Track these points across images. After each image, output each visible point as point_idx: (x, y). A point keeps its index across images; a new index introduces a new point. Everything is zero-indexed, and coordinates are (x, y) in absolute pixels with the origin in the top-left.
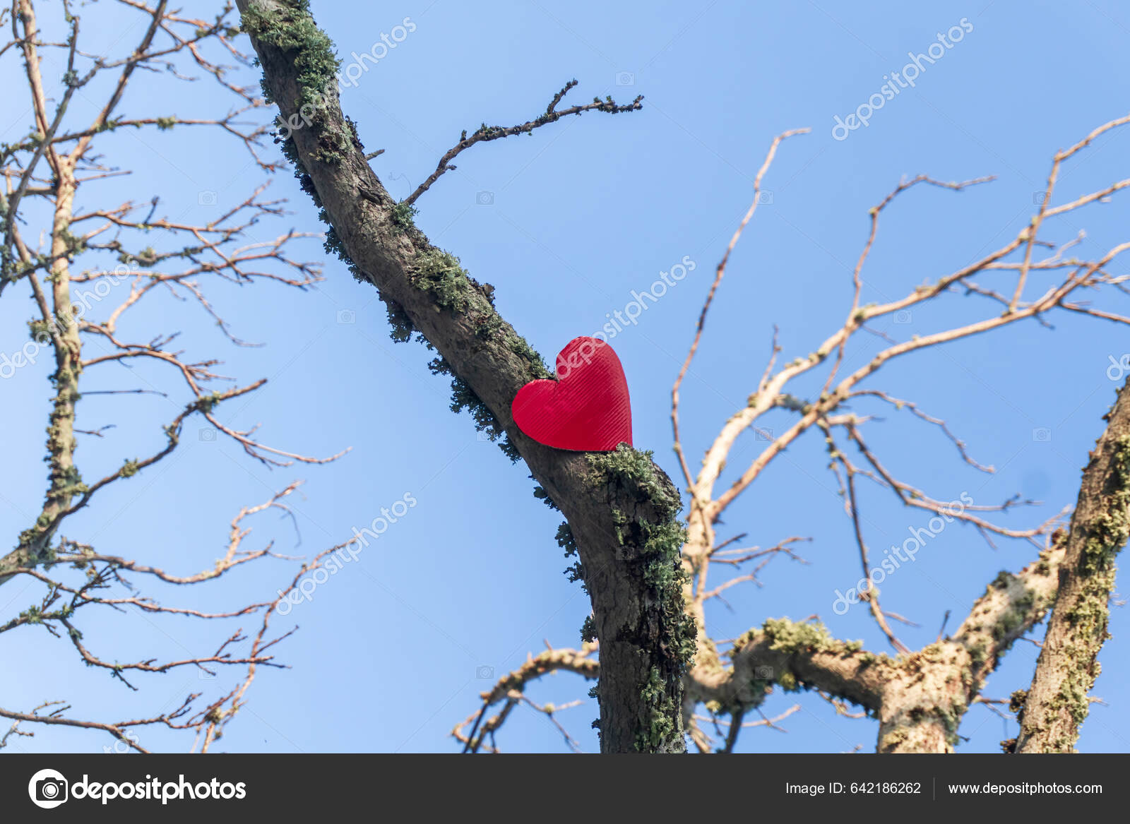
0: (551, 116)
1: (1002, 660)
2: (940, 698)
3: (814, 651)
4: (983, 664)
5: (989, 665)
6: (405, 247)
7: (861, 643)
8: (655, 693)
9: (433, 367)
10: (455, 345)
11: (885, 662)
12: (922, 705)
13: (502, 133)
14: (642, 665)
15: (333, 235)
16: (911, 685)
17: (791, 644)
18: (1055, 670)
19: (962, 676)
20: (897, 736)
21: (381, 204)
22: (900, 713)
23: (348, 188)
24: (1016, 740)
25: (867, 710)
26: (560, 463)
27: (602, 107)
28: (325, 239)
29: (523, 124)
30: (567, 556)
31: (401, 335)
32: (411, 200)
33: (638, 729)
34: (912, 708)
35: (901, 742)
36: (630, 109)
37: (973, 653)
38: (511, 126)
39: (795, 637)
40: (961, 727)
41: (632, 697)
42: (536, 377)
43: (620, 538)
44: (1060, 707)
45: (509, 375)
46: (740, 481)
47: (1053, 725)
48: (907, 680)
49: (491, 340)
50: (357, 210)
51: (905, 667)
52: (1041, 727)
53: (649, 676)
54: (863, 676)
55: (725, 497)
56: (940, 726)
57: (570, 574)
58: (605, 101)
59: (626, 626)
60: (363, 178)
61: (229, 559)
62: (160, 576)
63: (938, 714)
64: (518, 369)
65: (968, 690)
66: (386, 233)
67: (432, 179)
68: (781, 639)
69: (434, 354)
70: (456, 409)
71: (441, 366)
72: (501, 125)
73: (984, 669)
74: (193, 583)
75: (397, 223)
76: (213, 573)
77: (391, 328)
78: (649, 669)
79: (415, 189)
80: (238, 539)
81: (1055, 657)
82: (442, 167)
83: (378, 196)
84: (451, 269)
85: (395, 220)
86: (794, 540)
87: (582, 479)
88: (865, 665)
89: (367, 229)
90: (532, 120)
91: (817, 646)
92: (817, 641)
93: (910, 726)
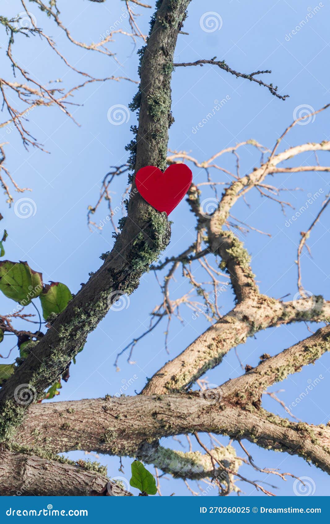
0: (250, 77)
1: (292, 324)
2: (258, 320)
3: (239, 264)
4: (284, 320)
5: (286, 322)
6: (159, 80)
7: (255, 276)
8: (105, 296)
9: (132, 128)
10: (143, 130)
11: (255, 290)
12: (250, 317)
13: (227, 69)
14: (109, 284)
15: (144, 48)
16: (253, 307)
17: (234, 255)
18: (285, 359)
19: (273, 318)
20: (232, 320)
21: (166, 57)
22: (241, 313)
23: (160, 41)
24: (252, 368)
25: (236, 299)
26: (139, 201)
27: (270, 89)
28: (141, 48)
29: (238, 72)
30: (118, 228)
31: (132, 107)
32: (177, 65)
33: (92, 300)
34: (246, 315)
35: (231, 323)
36: (280, 97)
37: (284, 314)
38: (233, 69)
39: (238, 254)
40: (257, 333)
41: (98, 289)
42: (158, 166)
43: (135, 243)
44: (274, 372)
45: (150, 157)
46: (290, 169)
47: (266, 376)
48: (255, 304)
49: (155, 140)
50: (156, 52)
51: (259, 298)
52: (261, 373)
53: (108, 289)
54: (244, 288)
55: (281, 169)
56: (249, 329)
57: (114, 234)
58: (274, 87)
59: (114, 269)
60: (169, 41)
61: (97, 45)
62: (67, 34)
63: (252, 325)
64: (155, 157)
65: (271, 324)
66: (158, 69)
67: (190, 64)
68: (232, 250)
69: (137, 124)
70: (127, 148)
71: (135, 130)
72: (230, 67)
73: (283, 322)
74: (77, 45)
75: (164, 68)
76: (87, 47)
77: (131, 101)
78: (110, 287)
79: (181, 62)
80: (107, 41)
81: (289, 356)
82: (197, 63)
83: (168, 53)
84: (164, 105)
85: (164, 67)
86: (288, 205)
87: (141, 213)
88: (248, 285)
89: (153, 61)
90: (242, 73)
91: (241, 263)
92: (242, 262)
93: (239, 320)
